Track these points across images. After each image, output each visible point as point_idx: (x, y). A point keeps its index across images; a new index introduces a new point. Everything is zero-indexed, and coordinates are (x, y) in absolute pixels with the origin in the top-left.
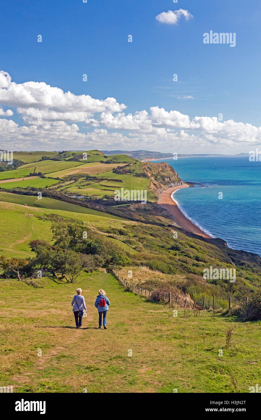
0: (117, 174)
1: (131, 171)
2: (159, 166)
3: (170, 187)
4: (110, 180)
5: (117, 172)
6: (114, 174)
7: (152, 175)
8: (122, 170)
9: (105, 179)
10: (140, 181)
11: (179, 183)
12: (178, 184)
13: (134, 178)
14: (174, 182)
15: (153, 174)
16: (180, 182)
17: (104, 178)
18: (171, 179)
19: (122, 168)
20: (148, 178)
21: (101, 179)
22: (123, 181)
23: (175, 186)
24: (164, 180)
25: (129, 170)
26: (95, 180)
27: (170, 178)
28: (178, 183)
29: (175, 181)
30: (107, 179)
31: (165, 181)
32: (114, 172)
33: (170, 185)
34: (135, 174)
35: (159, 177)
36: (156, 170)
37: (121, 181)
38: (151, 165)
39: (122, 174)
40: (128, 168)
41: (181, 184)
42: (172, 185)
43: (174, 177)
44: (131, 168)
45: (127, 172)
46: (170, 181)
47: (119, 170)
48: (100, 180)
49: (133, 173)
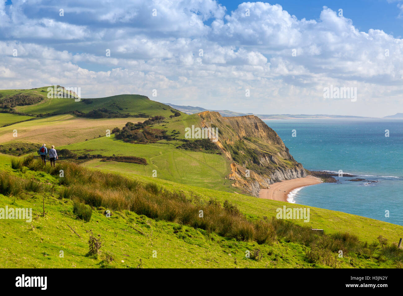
0: (127, 141)
1: (168, 134)
2: (238, 125)
3: (275, 181)
4: (109, 158)
5: (128, 136)
6: (120, 142)
7: (226, 148)
8: (141, 131)
9: (94, 157)
10: (199, 161)
11: (296, 171)
12: (294, 173)
13: (180, 152)
14: (282, 168)
15: (228, 145)
16: (297, 168)
17: (91, 154)
18: (276, 160)
19: (139, 126)
20: (220, 154)
21: (82, 155)
22: (148, 162)
23: (286, 179)
24: (256, 161)
25: (163, 132)
26: (66, 158)
27: (270, 157)
28: (293, 170)
29: (285, 165)
30: (99, 156)
31: (259, 164)
32: (118, 138)
33: (274, 177)
34: (182, 143)
35: (242, 152)
36: (234, 134)
37: (141, 161)
38: (218, 121)
39: (141, 141)
40: (157, 126)
41: (300, 175)
42: (279, 175)
43: (279, 154)
44: (167, 125)
45: (157, 137)
46: (273, 166)
47: (132, 133)
48: (80, 158)
49: (174, 139)
